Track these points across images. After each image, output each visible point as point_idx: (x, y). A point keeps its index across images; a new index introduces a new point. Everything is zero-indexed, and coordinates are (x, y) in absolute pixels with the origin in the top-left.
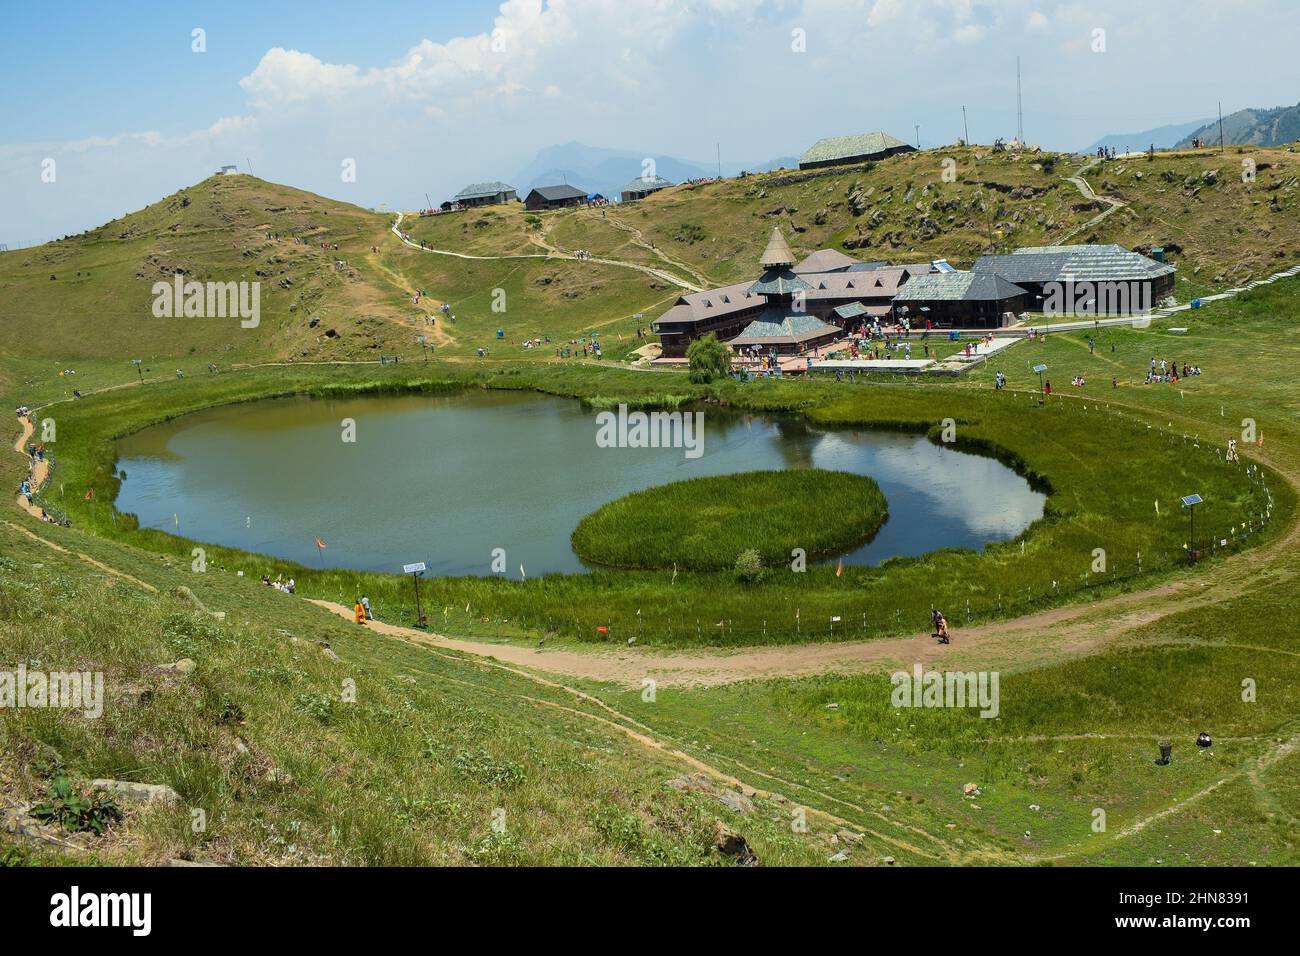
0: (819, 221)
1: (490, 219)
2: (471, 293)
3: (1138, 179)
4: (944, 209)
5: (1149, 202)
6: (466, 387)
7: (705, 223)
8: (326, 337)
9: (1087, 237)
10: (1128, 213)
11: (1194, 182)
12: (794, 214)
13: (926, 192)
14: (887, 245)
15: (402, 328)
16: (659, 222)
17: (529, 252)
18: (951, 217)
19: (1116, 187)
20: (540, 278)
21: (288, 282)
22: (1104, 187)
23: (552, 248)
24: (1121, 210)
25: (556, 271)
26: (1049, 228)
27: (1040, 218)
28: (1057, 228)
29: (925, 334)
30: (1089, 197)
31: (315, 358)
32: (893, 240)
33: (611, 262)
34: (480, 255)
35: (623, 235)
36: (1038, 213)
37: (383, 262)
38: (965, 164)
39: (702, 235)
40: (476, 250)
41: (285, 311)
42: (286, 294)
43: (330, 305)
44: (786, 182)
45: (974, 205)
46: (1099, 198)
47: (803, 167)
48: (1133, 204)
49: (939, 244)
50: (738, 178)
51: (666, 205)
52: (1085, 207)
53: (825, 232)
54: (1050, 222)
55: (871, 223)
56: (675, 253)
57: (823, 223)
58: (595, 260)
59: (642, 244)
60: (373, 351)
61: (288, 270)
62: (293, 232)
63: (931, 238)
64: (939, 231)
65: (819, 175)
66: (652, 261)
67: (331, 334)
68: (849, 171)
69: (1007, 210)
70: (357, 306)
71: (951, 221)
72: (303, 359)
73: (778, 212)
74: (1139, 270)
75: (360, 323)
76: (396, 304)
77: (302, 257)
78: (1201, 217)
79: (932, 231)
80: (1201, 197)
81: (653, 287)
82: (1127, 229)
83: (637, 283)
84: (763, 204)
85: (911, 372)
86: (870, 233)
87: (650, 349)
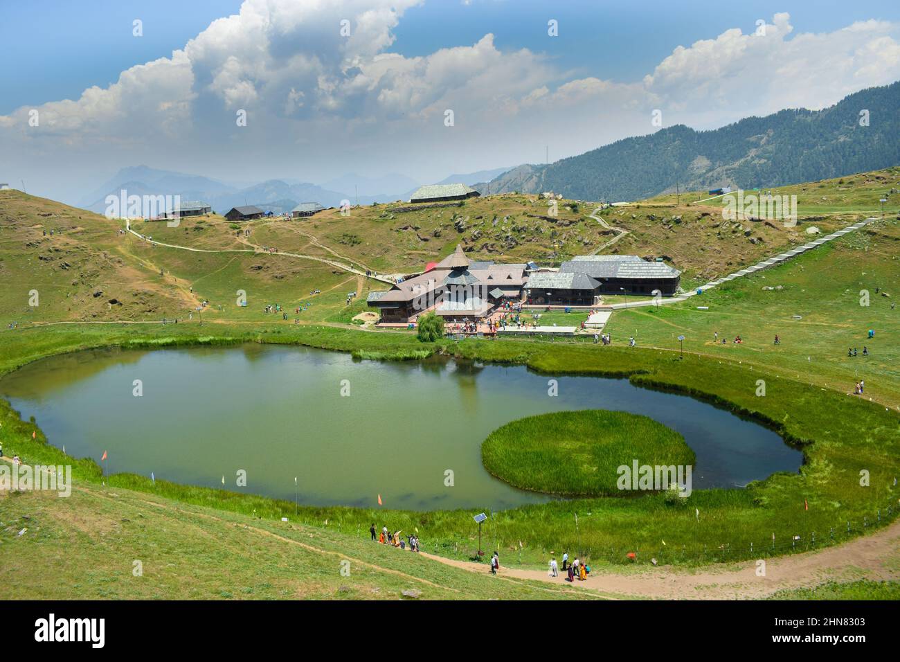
0: (436, 235)
1: (202, 225)
2: (203, 274)
3: (634, 218)
4: (519, 231)
5: (643, 232)
6: (244, 342)
7: (358, 233)
8: (110, 304)
9: (613, 250)
10: (632, 237)
11: (668, 222)
12: (418, 230)
13: (506, 221)
14: (485, 250)
15: (167, 298)
16: (326, 232)
17: (239, 248)
18: (523, 236)
19: (622, 222)
20: (253, 266)
21: (67, 265)
22: (614, 222)
23: (255, 246)
24: (627, 236)
25: (264, 261)
26: (586, 244)
27: (579, 238)
28: (592, 244)
29: (548, 309)
30: (606, 227)
31: (105, 318)
32: (489, 248)
33: (301, 256)
34: (204, 249)
35: (305, 240)
36: (576, 235)
37: (131, 252)
38: (524, 205)
39: (358, 241)
40: (200, 245)
41: (68, 285)
42: (65, 273)
43: (108, 282)
44: (406, 210)
45: (537, 229)
46: (612, 228)
47: (414, 201)
48: (633, 232)
49: (519, 251)
50: (371, 206)
51: (328, 221)
52: (605, 233)
53: (442, 241)
54: (586, 241)
55: (473, 237)
56: (341, 252)
57: (439, 236)
58: (291, 255)
59: (318, 245)
60: (149, 314)
61: (65, 256)
62: (60, 231)
63: (513, 247)
64: (517, 244)
65: (428, 207)
66: (327, 256)
67: (113, 302)
68: (448, 205)
69: (558, 233)
70: (131, 283)
71: (524, 238)
72: (94, 319)
73: (406, 228)
74: (667, 273)
75: (136, 295)
76: (157, 282)
77: (74, 248)
78: (678, 241)
79: (513, 244)
80: (674, 230)
81: (334, 273)
82: (634, 246)
83: (323, 269)
84: (395, 223)
85: (568, 335)
86: (474, 243)
87: (366, 316)
